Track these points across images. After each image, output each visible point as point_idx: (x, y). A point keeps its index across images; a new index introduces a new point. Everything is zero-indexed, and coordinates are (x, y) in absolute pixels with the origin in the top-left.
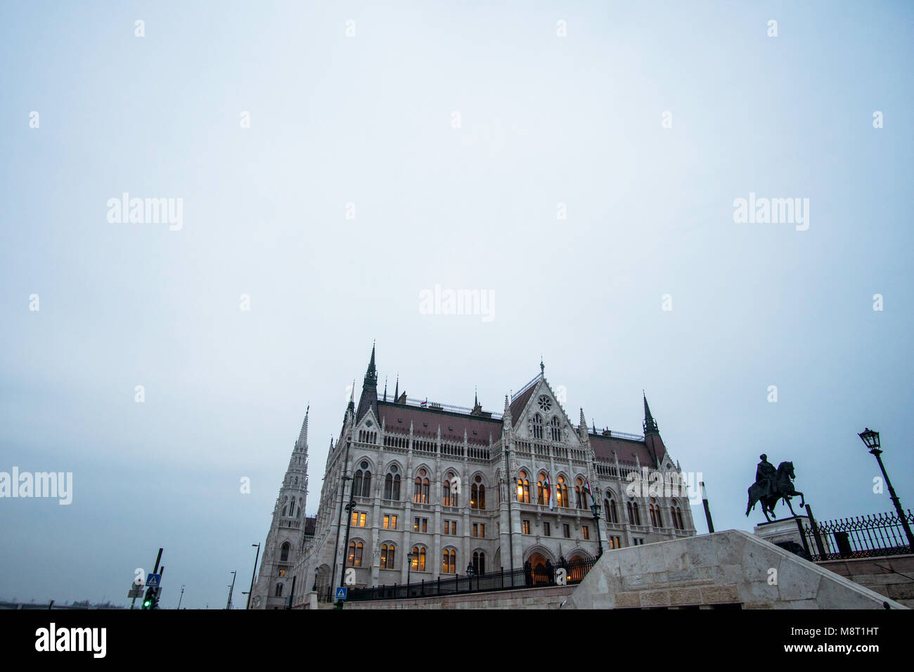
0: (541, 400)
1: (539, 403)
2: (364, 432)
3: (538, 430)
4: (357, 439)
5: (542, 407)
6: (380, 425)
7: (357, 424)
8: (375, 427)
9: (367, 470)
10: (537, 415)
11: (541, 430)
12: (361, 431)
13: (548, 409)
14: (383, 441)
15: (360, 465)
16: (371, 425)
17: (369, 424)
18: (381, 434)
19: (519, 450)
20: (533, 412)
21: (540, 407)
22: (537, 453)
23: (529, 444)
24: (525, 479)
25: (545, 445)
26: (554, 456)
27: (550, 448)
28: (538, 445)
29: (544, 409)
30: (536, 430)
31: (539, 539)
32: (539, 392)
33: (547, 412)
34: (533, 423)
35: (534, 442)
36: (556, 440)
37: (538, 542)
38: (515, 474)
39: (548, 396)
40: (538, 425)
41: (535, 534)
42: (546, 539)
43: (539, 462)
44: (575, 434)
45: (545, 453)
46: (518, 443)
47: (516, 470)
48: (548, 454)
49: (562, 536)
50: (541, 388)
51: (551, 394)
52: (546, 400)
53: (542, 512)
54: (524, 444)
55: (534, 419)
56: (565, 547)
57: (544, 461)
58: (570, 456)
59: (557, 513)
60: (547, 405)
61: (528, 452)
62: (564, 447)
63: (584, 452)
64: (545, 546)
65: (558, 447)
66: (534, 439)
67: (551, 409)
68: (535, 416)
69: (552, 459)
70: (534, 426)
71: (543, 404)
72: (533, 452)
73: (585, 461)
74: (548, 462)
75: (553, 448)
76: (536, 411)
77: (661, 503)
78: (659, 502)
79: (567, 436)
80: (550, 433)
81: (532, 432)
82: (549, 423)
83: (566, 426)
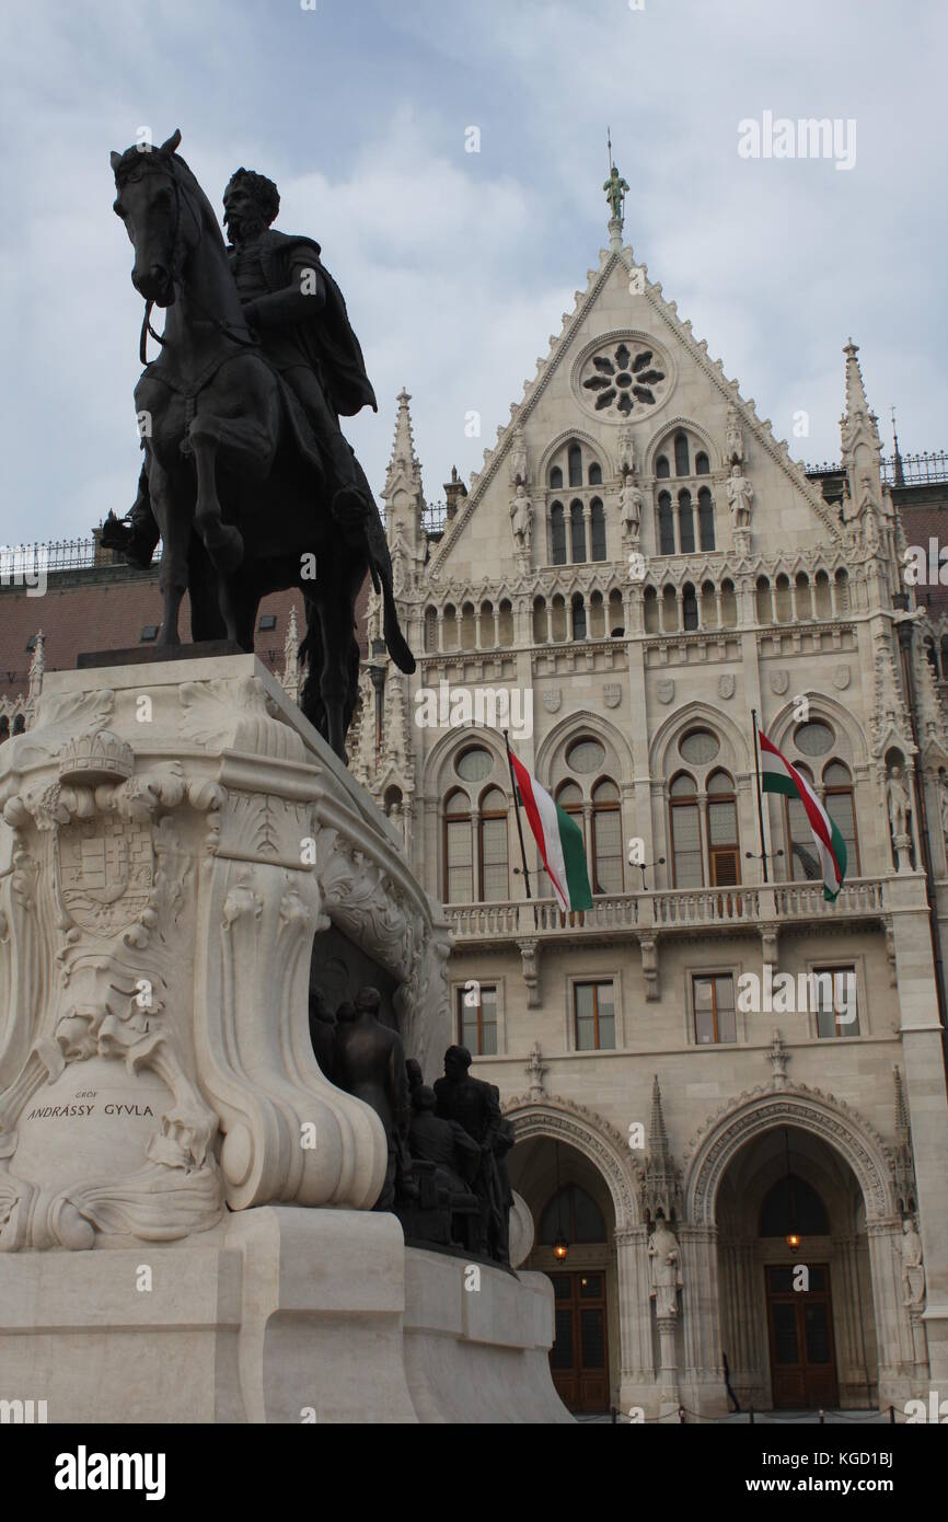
0: (602, 364)
1: (593, 384)
3: (576, 522)
5: (603, 402)
10: (574, 447)
11: (595, 519)
19: (441, 650)
20: (544, 436)
21: (595, 400)
22: (550, 640)
23: (506, 605)
24: (482, 785)
25: (597, 586)
26: (644, 636)
27: (625, 598)
28: (558, 600)
29: (620, 407)
30: (568, 527)
31: (542, 1072)
32: (583, 330)
33: (634, 416)
34: (547, 495)
35: (529, 589)
36: (687, 546)
37: (535, 1083)
38: (392, 771)
39: (647, 335)
40: (581, 496)
41: (521, 1047)
42: (577, 1064)
43: (556, 681)
44: (801, 489)
45: (598, 630)
46: (440, 612)
47: (402, 750)
48: (618, 632)
49: (680, 1038)
50: (598, 304)
51: (657, 320)
52: (632, 358)
53: (541, 932)
54: (477, 609)
55: (555, 474)
56: (693, 1090)
57: (591, 672)
58: (746, 615)
59: (633, 926)
60: (635, 383)
61: (497, 644)
62: (714, 577)
63: (841, 574)
64: (572, 1105)
65: (677, 581)
66: (533, 572)
67: (660, 398)
68: (565, 455)
69: (635, 654)
70: (557, 507)
71: (614, 384)
72: (523, 638)
73: (844, 620)
74: (611, 671)
75: (649, 592)
76: (566, 430)
79: (741, 512)
80: (630, 523)
81: (527, 537)
82: (626, 471)
83: (735, 461)
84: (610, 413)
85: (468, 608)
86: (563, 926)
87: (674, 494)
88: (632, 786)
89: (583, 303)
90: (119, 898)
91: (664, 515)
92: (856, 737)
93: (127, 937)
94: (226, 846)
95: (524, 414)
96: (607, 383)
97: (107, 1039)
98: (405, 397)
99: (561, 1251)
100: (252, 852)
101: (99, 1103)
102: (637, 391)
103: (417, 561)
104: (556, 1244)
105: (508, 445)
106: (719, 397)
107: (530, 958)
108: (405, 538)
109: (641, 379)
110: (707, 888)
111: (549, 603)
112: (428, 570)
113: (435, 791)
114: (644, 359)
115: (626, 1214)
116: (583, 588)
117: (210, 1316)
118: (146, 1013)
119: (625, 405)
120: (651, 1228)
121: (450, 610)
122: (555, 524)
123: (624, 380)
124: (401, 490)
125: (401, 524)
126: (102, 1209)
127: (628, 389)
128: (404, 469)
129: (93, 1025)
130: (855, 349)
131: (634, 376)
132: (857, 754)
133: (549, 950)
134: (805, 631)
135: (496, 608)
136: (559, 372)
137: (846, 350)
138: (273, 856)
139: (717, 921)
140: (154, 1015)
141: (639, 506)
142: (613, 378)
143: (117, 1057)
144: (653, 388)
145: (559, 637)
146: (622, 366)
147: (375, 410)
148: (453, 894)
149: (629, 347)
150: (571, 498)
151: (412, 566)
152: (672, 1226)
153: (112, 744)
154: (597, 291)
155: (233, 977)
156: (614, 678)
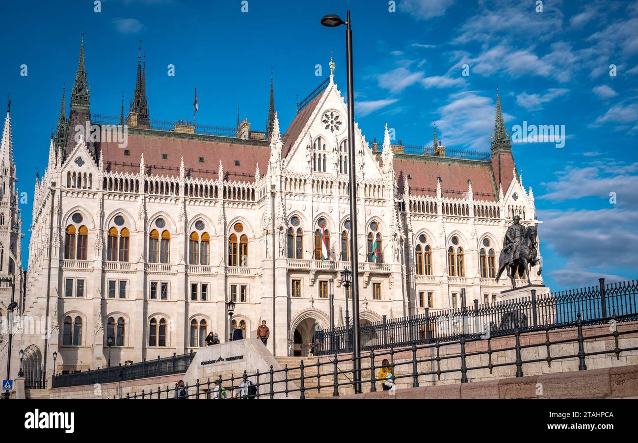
0: (327, 116)
1: (325, 121)
2: (74, 173)
3: (319, 160)
4: (65, 183)
5: (327, 127)
6: (97, 162)
7: (63, 163)
8: (89, 165)
9: (82, 224)
10: (320, 139)
11: (324, 160)
12: (69, 173)
13: (337, 128)
14: (102, 184)
15: (71, 219)
16: (83, 163)
17: (80, 162)
18: (98, 175)
19: (289, 190)
20: (314, 134)
21: (325, 127)
22: (316, 192)
23: (305, 180)
24: (297, 227)
25: (327, 180)
26: (338, 194)
27: (334, 184)
28: (318, 181)
31: (313, 302)
32: (324, 106)
33: (334, 133)
34: (314, 151)
35: (311, 178)
36: (346, 171)
37: (311, 305)
38: (281, 222)
40: (321, 153)
41: (307, 295)
42: (320, 301)
43: (318, 203)
44: (374, 162)
45: (327, 191)
46: (289, 180)
47: (283, 217)
48: (332, 193)
52: (335, 116)
54: (298, 181)
55: (315, 146)
57: (325, 202)
58: (362, 194)
59: (337, 269)
60: (335, 123)
61: (303, 190)
63: (383, 187)
64: (320, 310)
66: (312, 173)
68: (318, 140)
69: (336, 199)
70: (315, 154)
71: (330, 123)
72: (309, 190)
73: (384, 198)
74: (330, 202)
75: (339, 183)
76: (319, 134)
77: (497, 246)
78: (495, 244)
79: (362, 166)
80: (336, 164)
81: (310, 163)
82: (335, 150)
83: (361, 152)
84: (328, 131)
85: (296, 180)
86: (321, 267)
88: (332, 233)
89: (324, 98)
91: (341, 161)
95: (309, 127)
96: (328, 122)
102: (335, 126)
105: (305, 135)
107: (313, 274)
111: (316, 182)
112: (284, 167)
114: (337, 117)
116: (325, 180)
119: (332, 129)
121: (291, 179)
122: (314, 159)
123: (332, 122)
124: (277, 142)
127: (333, 124)
131: (334, 121)
132: (384, 233)
133: (317, 273)
134: (374, 200)
135: (303, 181)
136: (318, 117)
141: (338, 159)
144: (339, 126)
145: (318, 191)
146: (332, 118)
149: (334, 113)
150: (318, 153)
154: (328, 95)
156: (331, 205)
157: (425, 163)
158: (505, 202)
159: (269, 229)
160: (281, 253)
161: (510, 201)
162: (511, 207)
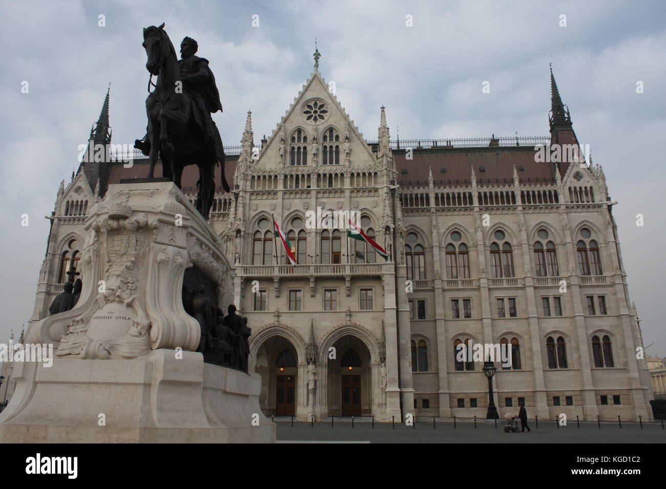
0: (309, 107)
1: (306, 112)
2: (72, 202)
3: (299, 153)
4: (63, 212)
5: (309, 118)
6: (93, 189)
7: (64, 194)
8: (86, 193)
10: (299, 131)
11: (304, 153)
12: (68, 202)
15: (66, 245)
16: (82, 191)
18: (93, 201)
19: (255, 189)
20: (291, 127)
21: (306, 117)
22: (288, 188)
23: (276, 177)
24: (266, 230)
25: (303, 173)
26: (317, 188)
27: (312, 177)
28: (292, 176)
29: (314, 120)
30: (296, 155)
31: (279, 316)
32: (305, 96)
33: (318, 123)
34: (291, 144)
35: (283, 172)
36: (331, 162)
37: (276, 320)
38: (238, 224)
39: (323, 99)
40: (300, 145)
41: (273, 309)
42: (289, 315)
43: (290, 200)
44: (365, 148)
45: (303, 186)
46: (256, 178)
47: (242, 218)
48: (309, 187)
49: (320, 308)
50: (309, 89)
51: (326, 95)
52: (318, 106)
53: (280, 275)
54: (267, 177)
55: (293, 139)
56: (323, 324)
57: (300, 198)
58: (347, 184)
59: (308, 274)
60: (319, 113)
61: (272, 188)
62: (338, 172)
63: (376, 173)
64: (287, 326)
65: (327, 172)
66: (285, 167)
67: (326, 118)
68: (296, 133)
69: (313, 193)
70: (293, 148)
71: (312, 113)
72: (280, 187)
73: (376, 187)
74: (306, 198)
75: (319, 175)
76: (297, 125)
77: (557, 237)
78: (555, 236)
79: (347, 153)
80: (314, 154)
81: (283, 157)
82: (314, 139)
83: (347, 138)
84: (311, 122)
85: (264, 177)
86: (287, 273)
87: (328, 147)
88: (310, 233)
89: (305, 88)
90: (125, 254)
91: (325, 153)
92: (377, 222)
93: (126, 266)
94: (159, 240)
95: (285, 120)
96: (310, 112)
97: (118, 296)
98: (250, 113)
99: (282, 369)
100: (166, 241)
101: (114, 316)
102: (319, 115)
103: (250, 162)
104: (280, 367)
105: (280, 129)
106: (343, 119)
107: (277, 282)
108: (247, 155)
109: (321, 112)
110: (331, 264)
111: (289, 177)
112: (253, 165)
113: (251, 231)
114: (322, 106)
115: (301, 359)
117: (142, 381)
118: (131, 289)
119: (315, 119)
120: (308, 363)
121: (259, 177)
122: (292, 153)
123: (316, 112)
124: (246, 140)
125: (246, 151)
126: (112, 347)
127: (317, 115)
128: (248, 134)
129: (114, 292)
130: (384, 108)
131: (319, 111)
132: (377, 227)
133: (282, 280)
134: (364, 190)
135: (273, 177)
136: (296, 108)
137: (381, 108)
138: (174, 244)
139: (333, 274)
140: (134, 290)
141: (318, 149)
142: (312, 111)
143: (121, 302)
144: (324, 115)
145: (291, 187)
146: (316, 108)
147: (222, 112)
148: (255, 262)
149: (318, 102)
150: (298, 146)
151: (248, 163)
152: (314, 363)
153: (125, 206)
154: (309, 85)
155: (159, 279)
156: (307, 200)
157: (467, 155)
158: (563, 184)
159: (230, 235)
160: (237, 260)
161: (571, 182)
162: (573, 189)
